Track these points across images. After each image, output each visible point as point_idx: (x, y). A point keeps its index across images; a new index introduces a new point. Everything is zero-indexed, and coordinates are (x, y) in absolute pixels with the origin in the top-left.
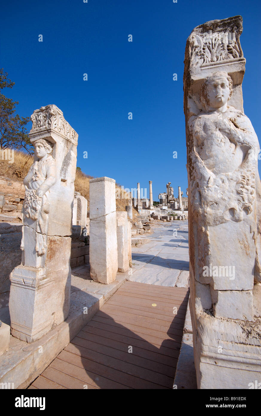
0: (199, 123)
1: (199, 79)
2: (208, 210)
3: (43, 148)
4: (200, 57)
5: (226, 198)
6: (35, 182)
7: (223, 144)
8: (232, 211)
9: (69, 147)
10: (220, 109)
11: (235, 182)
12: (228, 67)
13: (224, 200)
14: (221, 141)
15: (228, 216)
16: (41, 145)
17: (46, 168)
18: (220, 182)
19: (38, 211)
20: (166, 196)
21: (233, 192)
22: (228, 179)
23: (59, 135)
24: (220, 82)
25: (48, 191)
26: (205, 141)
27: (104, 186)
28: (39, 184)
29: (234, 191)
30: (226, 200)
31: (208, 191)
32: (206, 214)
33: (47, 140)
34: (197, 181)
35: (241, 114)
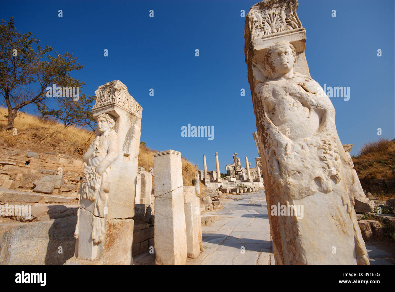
0: (267, 89)
1: (262, 49)
2: (291, 180)
3: (106, 122)
4: (260, 30)
5: (309, 166)
6: (95, 158)
7: (296, 108)
8: (318, 180)
9: (133, 121)
10: (287, 75)
11: (316, 148)
12: (289, 37)
13: (307, 168)
14: (294, 105)
15: (314, 187)
16: (104, 119)
17: (108, 143)
18: (300, 148)
19: (97, 191)
20: (234, 167)
21: (315, 159)
22: (307, 145)
23: (122, 109)
24: (283, 50)
25: (109, 168)
26: (276, 107)
27: (170, 160)
28: (99, 161)
29: (317, 157)
30: (309, 169)
31: (287, 158)
32: (289, 186)
33: (110, 115)
35: (309, 79)
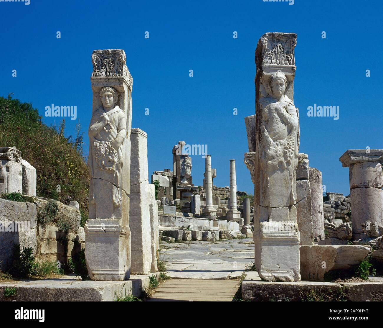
1: (268, 74)
3: (113, 97)
4: (269, 58)
9: (129, 96)
11: (284, 147)
14: (278, 121)
17: (119, 120)
18: (276, 146)
19: (115, 164)
21: (282, 152)
23: (126, 84)
24: (280, 82)
25: (122, 144)
26: (269, 120)
28: (112, 136)
30: (278, 157)
31: (269, 150)
35: (291, 104)
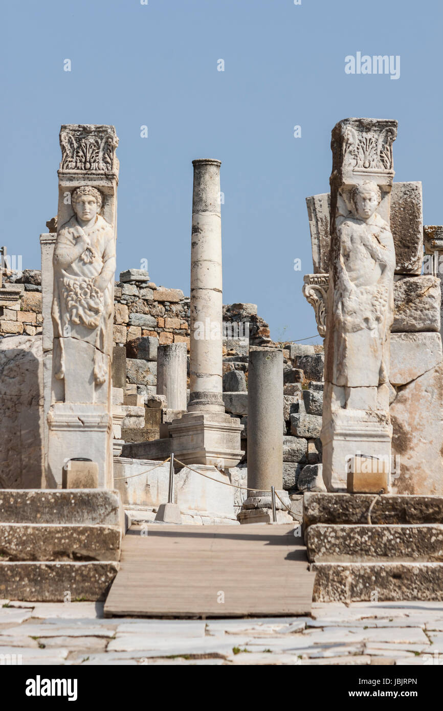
0: (346, 232)
1: (350, 184)
2: (348, 318)
3: (96, 204)
4: (353, 157)
7: (365, 259)
8: (367, 320)
10: (367, 221)
11: (371, 296)
12: (378, 178)
13: (361, 310)
14: (364, 256)
16: (94, 199)
17: (105, 243)
18: (360, 294)
19: (101, 314)
22: (366, 292)
24: (367, 196)
25: (110, 282)
28: (95, 269)
30: (363, 311)
31: (349, 301)
34: (342, 291)
35: (385, 229)
